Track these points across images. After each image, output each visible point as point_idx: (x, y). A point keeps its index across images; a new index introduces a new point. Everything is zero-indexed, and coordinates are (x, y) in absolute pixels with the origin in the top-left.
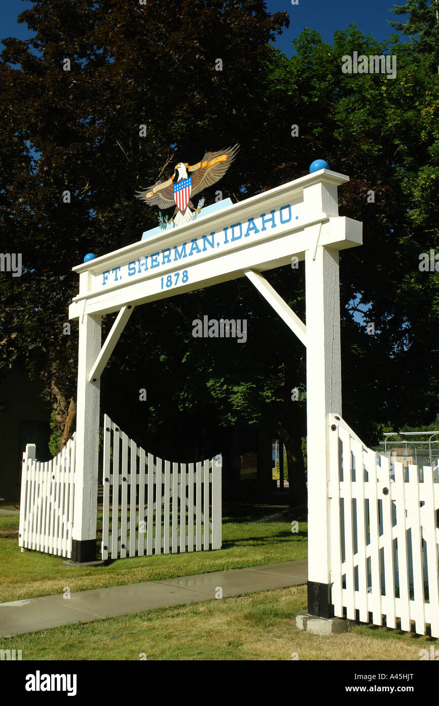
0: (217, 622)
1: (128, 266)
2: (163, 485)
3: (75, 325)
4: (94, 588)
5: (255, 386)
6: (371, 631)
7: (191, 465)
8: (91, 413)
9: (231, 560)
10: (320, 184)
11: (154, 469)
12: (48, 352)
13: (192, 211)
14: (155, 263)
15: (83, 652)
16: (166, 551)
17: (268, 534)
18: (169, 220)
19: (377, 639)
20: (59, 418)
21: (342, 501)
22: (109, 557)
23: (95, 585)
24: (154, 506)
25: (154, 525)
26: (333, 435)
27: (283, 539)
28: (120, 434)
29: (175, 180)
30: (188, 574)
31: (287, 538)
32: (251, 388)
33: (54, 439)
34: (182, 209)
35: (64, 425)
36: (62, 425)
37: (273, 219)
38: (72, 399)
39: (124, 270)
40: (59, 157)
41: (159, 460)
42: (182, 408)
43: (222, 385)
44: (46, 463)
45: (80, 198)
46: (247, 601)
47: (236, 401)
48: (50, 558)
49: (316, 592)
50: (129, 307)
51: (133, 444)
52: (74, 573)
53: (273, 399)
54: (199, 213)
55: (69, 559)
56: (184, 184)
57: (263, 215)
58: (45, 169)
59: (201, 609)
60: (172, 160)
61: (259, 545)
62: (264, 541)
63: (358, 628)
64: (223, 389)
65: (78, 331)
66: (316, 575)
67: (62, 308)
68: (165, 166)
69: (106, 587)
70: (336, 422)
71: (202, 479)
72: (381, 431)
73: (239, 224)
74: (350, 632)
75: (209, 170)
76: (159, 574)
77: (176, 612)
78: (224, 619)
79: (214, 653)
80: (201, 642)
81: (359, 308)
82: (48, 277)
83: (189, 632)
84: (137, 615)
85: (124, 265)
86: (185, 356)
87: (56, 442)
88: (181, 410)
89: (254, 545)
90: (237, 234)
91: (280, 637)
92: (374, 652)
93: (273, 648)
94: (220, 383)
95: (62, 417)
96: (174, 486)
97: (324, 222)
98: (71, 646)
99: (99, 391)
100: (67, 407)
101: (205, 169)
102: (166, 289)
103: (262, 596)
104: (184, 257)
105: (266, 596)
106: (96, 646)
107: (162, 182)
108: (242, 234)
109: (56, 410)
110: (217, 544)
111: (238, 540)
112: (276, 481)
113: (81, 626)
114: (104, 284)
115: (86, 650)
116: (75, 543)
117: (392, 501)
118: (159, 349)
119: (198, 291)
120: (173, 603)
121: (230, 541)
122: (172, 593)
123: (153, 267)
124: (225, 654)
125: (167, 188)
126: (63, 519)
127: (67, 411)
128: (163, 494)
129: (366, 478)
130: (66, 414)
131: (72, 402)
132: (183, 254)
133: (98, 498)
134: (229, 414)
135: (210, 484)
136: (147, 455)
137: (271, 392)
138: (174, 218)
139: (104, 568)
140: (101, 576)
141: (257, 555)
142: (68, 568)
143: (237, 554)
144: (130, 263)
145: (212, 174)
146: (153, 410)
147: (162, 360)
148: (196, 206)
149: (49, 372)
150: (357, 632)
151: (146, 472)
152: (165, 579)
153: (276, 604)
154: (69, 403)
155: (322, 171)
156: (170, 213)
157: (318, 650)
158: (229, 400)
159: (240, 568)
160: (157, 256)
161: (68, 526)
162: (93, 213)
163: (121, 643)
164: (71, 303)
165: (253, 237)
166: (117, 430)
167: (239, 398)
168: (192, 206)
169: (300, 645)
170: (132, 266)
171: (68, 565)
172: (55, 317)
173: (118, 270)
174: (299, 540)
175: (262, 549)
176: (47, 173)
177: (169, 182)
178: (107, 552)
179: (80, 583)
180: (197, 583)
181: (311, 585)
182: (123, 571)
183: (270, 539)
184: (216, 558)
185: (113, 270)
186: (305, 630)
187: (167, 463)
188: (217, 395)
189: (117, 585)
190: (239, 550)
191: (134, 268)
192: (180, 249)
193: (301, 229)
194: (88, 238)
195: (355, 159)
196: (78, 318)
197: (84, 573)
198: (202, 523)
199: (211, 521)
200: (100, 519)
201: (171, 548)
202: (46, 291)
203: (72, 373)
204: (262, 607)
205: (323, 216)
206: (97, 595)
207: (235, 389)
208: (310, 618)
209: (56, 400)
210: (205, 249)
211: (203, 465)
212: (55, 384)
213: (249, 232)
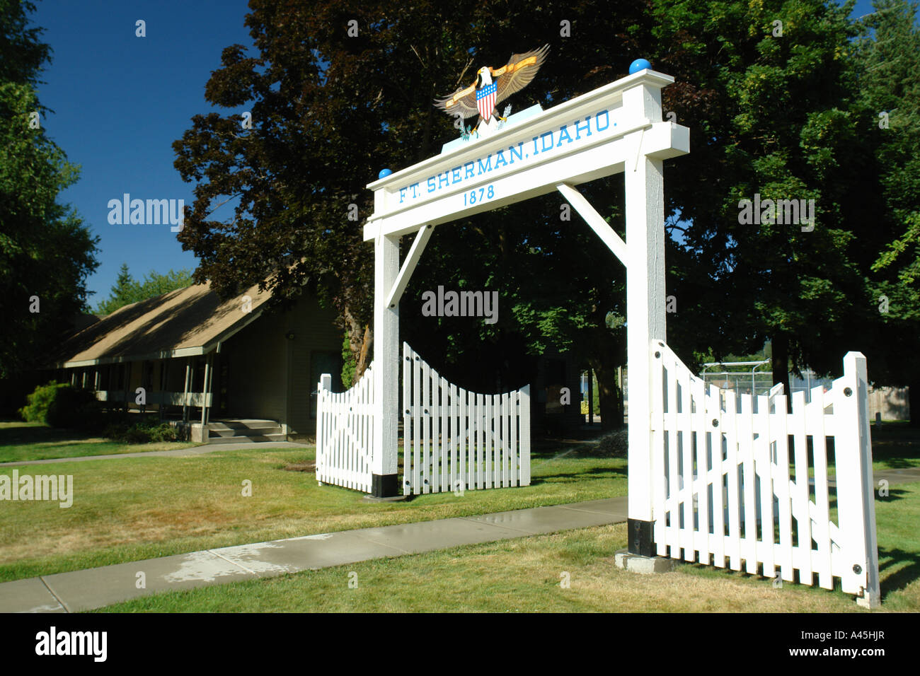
0: (530, 559)
1: (427, 181)
2: (467, 418)
3: (370, 247)
4: (398, 523)
5: (565, 310)
6: (698, 570)
7: (497, 397)
8: (389, 340)
9: (541, 497)
10: (642, 86)
11: (458, 401)
12: (341, 276)
13: (498, 119)
14: (456, 178)
15: (392, 587)
16: (471, 487)
17: (579, 470)
18: (471, 130)
19: (704, 578)
20: (353, 347)
21: (666, 433)
22: (412, 493)
23: (400, 520)
24: (458, 440)
25: (458, 460)
26: (658, 363)
27: (595, 475)
28: (421, 364)
29: (478, 87)
30: (495, 511)
31: (599, 475)
32: (561, 313)
33: (347, 369)
34: (486, 118)
35: (360, 354)
36: (357, 354)
37: (588, 127)
38: (367, 326)
39: (423, 186)
40: (351, 66)
41: (462, 391)
42: (483, 336)
43: (529, 310)
44: (343, 394)
45: (372, 110)
46: (561, 540)
47: (546, 327)
48: (349, 493)
49: (637, 530)
50: (429, 227)
51: (435, 374)
52: (377, 508)
53: (586, 324)
54: (505, 121)
55: (369, 494)
56: (488, 90)
57: (577, 123)
58: (337, 80)
59: (513, 546)
60: (472, 65)
61: (570, 482)
62: (575, 477)
63: (683, 567)
64: (531, 314)
65: (373, 254)
66: (637, 512)
67: (356, 228)
68: (464, 71)
69: (410, 523)
70: (660, 349)
71: (509, 411)
72: (701, 361)
73: (550, 133)
74: (674, 571)
75: (516, 74)
76: (465, 510)
77: (486, 549)
78: (539, 556)
79: (529, 590)
80: (515, 579)
81: (678, 225)
82: (340, 196)
83: (501, 569)
84: (445, 551)
85: (422, 180)
86: (489, 280)
87: (349, 373)
88: (482, 339)
89: (565, 482)
90: (548, 144)
91: (599, 576)
92: (701, 592)
93: (592, 586)
94: (527, 309)
95: (357, 346)
96: (479, 418)
97: (646, 128)
98: (379, 580)
99: (398, 318)
100: (362, 335)
101: (512, 73)
102: (469, 206)
103: (577, 534)
104: (489, 170)
105: (582, 535)
106: (404, 581)
107: (464, 89)
108: (554, 145)
109: (351, 338)
110: (525, 481)
111: (548, 477)
112: (585, 415)
113: (387, 560)
114: (402, 201)
115: (395, 584)
116: (375, 478)
117: (723, 433)
118: (458, 273)
119: (502, 208)
120: (482, 539)
121: (538, 477)
122: (480, 529)
123: (454, 182)
124: (542, 592)
125: (469, 95)
126: (362, 452)
127: (363, 339)
128: (467, 427)
129: (693, 410)
130: (361, 342)
131: (367, 330)
132: (488, 167)
133: (399, 432)
134: (537, 342)
135: (518, 417)
136: (449, 386)
137: (583, 317)
138: (477, 129)
139: (407, 503)
140: (404, 512)
141: (569, 492)
142: (369, 503)
143: (548, 491)
144: (430, 179)
145: (519, 79)
146: (451, 339)
147: (461, 285)
148: (501, 114)
149: (343, 298)
150: (681, 571)
151: (449, 404)
152: (472, 515)
153: (593, 542)
154: (364, 331)
155: (644, 72)
156: (473, 122)
157: (641, 589)
158: (538, 327)
159: (552, 505)
160: (459, 170)
161: (367, 460)
162: (386, 127)
163: (431, 579)
164: (365, 223)
165: (567, 147)
166: (417, 359)
167: (549, 324)
168: (497, 114)
169: (621, 584)
170: (432, 181)
171: (369, 500)
172: (348, 239)
173: (416, 187)
174: (613, 477)
175: (573, 485)
176: (339, 84)
177: (472, 88)
178: (409, 487)
179: (383, 518)
180: (504, 521)
181: (631, 523)
182: (427, 507)
183: (583, 476)
184: (526, 494)
185: (411, 186)
186: (626, 569)
187: (471, 394)
188: (524, 321)
189: (421, 521)
190: (549, 487)
191: (434, 184)
192: (484, 161)
193: (620, 137)
194: (382, 153)
195: (676, 59)
196: (374, 239)
197: (387, 508)
198: (510, 459)
199: (519, 457)
200: (401, 454)
201: (476, 484)
202: (338, 211)
203: (368, 299)
204: (578, 545)
205: (646, 122)
206: (400, 531)
207: (544, 315)
208: (631, 557)
209: (350, 329)
210: (512, 162)
211: (509, 397)
212: (350, 311)
213: (562, 142)
